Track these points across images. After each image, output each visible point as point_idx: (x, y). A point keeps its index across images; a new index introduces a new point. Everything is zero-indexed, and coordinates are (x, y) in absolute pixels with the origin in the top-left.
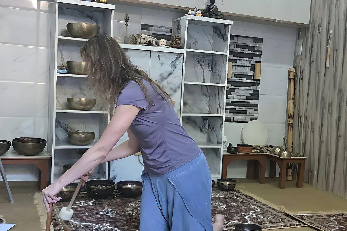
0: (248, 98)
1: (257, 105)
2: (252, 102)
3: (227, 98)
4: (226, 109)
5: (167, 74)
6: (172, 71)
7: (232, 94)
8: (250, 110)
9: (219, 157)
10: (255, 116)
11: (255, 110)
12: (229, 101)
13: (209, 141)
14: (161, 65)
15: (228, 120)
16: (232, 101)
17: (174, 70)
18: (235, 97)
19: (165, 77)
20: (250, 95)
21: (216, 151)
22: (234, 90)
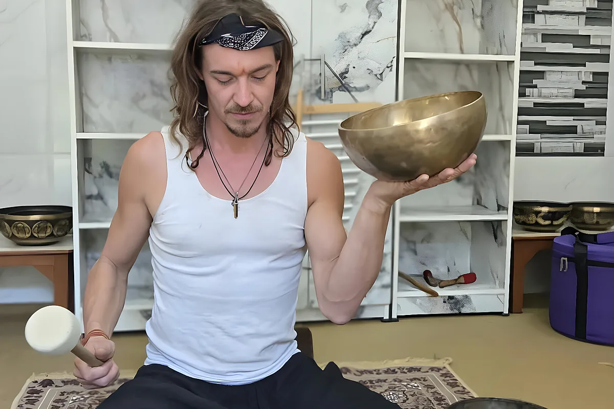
0: (578, 94)
1: (602, 112)
2: (590, 103)
3: (522, 95)
4: (519, 123)
5: (359, 34)
6: (371, 27)
7: (535, 87)
8: (586, 125)
9: (503, 244)
10: (596, 139)
11: (598, 123)
12: (528, 103)
13: (478, 202)
14: (341, 12)
15: (525, 150)
16: (535, 104)
17: (375, 23)
18: (544, 91)
19: (353, 41)
20: (584, 87)
21: (495, 228)
22: (540, 75)
